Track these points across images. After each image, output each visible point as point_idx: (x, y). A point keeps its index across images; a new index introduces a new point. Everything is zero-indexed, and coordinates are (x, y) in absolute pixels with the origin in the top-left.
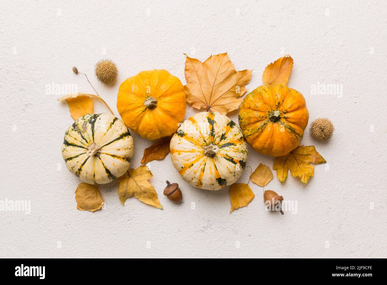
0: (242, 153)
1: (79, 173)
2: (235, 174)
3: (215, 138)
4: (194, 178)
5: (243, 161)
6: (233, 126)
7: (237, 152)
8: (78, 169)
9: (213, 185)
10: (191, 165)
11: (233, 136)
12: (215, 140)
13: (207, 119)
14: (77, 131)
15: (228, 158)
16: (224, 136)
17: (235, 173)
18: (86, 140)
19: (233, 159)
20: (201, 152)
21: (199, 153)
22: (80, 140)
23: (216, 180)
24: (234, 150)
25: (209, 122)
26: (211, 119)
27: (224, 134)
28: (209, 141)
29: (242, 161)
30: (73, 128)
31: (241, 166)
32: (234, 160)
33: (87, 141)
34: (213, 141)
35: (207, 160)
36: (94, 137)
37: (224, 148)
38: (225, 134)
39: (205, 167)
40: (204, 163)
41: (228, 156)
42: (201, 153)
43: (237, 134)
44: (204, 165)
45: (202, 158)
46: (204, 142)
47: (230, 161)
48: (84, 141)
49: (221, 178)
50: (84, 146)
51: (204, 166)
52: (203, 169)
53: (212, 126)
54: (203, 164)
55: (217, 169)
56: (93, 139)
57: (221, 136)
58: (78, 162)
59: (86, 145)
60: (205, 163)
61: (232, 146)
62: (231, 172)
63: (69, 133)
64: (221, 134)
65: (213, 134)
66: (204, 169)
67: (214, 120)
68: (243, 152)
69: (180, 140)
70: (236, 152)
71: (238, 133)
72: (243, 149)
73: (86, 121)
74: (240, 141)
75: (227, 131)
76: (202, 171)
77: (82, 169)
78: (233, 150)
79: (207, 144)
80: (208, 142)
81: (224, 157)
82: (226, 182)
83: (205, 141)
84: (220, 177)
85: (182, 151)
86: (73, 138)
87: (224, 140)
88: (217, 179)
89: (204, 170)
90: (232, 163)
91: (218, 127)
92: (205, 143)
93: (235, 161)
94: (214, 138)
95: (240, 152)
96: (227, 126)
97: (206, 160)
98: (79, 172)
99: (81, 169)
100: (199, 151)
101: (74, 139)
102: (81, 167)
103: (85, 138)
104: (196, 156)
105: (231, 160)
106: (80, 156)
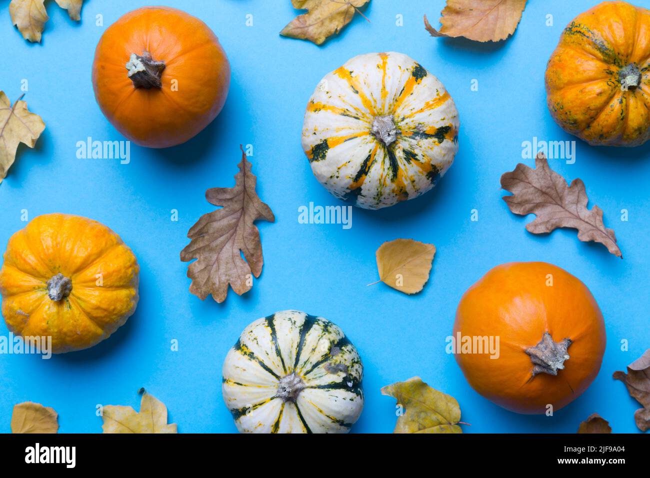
0: (376, 194)
1: (245, 353)
2: (335, 177)
3: (408, 139)
4: (329, 95)
5: (359, 196)
6: (430, 179)
7: (378, 182)
8: (252, 351)
9: (315, 133)
10: (357, 89)
11: (411, 177)
12: (405, 140)
13: (447, 125)
14: (329, 353)
15: (369, 163)
16: (411, 158)
17: (337, 177)
18: (311, 371)
19: (366, 174)
20: (382, 111)
21: (380, 107)
22: (311, 360)
23: (323, 139)
24: (384, 177)
25: (442, 128)
26: (446, 132)
27: (417, 157)
28: (403, 128)
29: (361, 194)
30: (336, 343)
31: (348, 191)
32: (364, 175)
33: (308, 373)
34: (403, 135)
35: (365, 123)
36: (315, 388)
37: (388, 156)
38: (417, 159)
39: (351, 116)
40: (360, 115)
41: (372, 163)
42: (379, 111)
43: (414, 186)
44: (356, 116)
45: (369, 111)
46: (402, 117)
47: (362, 167)
48: (309, 367)
49: (328, 149)
50: (299, 366)
51: (353, 115)
52: (348, 113)
53: (433, 134)
54: (357, 114)
55: (346, 140)
56: (312, 387)
57: (413, 151)
58: (268, 354)
59: (301, 371)
60: (361, 118)
61: (391, 174)
62: (339, 169)
63: (327, 333)
64: (416, 151)
65: (416, 136)
66: (348, 115)
67: (445, 140)
68: (378, 195)
69: (407, 69)
70: (380, 180)
71: (416, 187)
72: (383, 197)
73: (350, 368)
74: (401, 190)
75: (422, 163)
76: (343, 112)
77: (253, 361)
78: (385, 174)
79: (398, 122)
80: (402, 124)
81: (370, 156)
82: (320, 159)
83: (403, 119)
84: (329, 146)
85: (385, 74)
86: (315, 345)
87: (405, 158)
88: (326, 140)
89: (345, 115)
90: (358, 172)
91: (430, 147)
92: (400, 120)
93: (361, 178)
94: (410, 137)
95: (379, 189)
96: (432, 165)
97: (365, 119)
98: (248, 353)
99: (254, 358)
100: (383, 106)
101: (314, 348)
102: (257, 358)
103: (316, 370)
104: (375, 101)
105: (365, 170)
106: (279, 358)
